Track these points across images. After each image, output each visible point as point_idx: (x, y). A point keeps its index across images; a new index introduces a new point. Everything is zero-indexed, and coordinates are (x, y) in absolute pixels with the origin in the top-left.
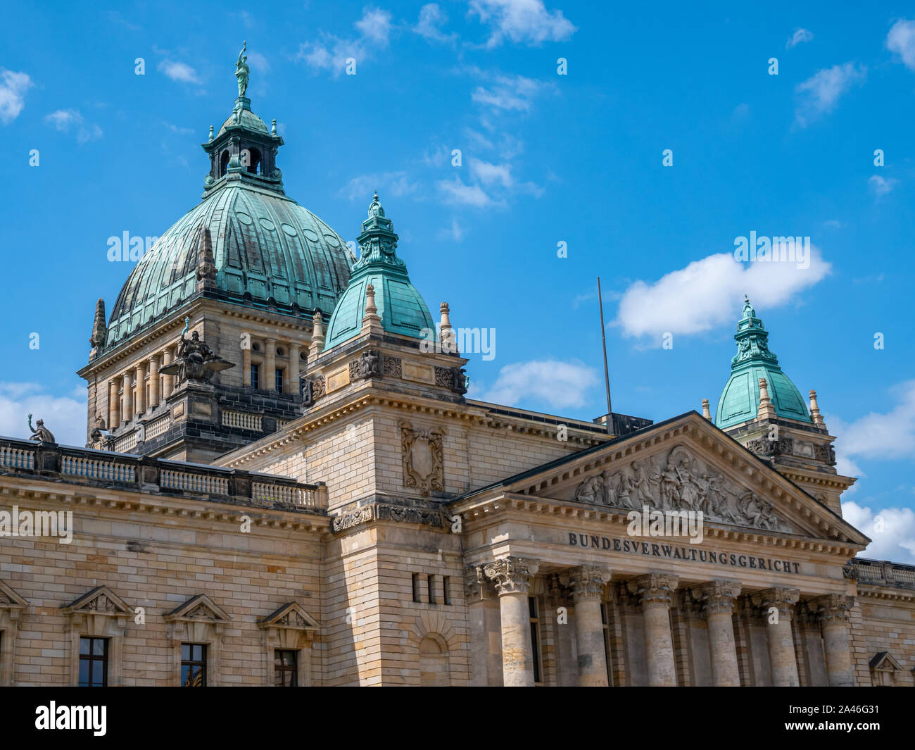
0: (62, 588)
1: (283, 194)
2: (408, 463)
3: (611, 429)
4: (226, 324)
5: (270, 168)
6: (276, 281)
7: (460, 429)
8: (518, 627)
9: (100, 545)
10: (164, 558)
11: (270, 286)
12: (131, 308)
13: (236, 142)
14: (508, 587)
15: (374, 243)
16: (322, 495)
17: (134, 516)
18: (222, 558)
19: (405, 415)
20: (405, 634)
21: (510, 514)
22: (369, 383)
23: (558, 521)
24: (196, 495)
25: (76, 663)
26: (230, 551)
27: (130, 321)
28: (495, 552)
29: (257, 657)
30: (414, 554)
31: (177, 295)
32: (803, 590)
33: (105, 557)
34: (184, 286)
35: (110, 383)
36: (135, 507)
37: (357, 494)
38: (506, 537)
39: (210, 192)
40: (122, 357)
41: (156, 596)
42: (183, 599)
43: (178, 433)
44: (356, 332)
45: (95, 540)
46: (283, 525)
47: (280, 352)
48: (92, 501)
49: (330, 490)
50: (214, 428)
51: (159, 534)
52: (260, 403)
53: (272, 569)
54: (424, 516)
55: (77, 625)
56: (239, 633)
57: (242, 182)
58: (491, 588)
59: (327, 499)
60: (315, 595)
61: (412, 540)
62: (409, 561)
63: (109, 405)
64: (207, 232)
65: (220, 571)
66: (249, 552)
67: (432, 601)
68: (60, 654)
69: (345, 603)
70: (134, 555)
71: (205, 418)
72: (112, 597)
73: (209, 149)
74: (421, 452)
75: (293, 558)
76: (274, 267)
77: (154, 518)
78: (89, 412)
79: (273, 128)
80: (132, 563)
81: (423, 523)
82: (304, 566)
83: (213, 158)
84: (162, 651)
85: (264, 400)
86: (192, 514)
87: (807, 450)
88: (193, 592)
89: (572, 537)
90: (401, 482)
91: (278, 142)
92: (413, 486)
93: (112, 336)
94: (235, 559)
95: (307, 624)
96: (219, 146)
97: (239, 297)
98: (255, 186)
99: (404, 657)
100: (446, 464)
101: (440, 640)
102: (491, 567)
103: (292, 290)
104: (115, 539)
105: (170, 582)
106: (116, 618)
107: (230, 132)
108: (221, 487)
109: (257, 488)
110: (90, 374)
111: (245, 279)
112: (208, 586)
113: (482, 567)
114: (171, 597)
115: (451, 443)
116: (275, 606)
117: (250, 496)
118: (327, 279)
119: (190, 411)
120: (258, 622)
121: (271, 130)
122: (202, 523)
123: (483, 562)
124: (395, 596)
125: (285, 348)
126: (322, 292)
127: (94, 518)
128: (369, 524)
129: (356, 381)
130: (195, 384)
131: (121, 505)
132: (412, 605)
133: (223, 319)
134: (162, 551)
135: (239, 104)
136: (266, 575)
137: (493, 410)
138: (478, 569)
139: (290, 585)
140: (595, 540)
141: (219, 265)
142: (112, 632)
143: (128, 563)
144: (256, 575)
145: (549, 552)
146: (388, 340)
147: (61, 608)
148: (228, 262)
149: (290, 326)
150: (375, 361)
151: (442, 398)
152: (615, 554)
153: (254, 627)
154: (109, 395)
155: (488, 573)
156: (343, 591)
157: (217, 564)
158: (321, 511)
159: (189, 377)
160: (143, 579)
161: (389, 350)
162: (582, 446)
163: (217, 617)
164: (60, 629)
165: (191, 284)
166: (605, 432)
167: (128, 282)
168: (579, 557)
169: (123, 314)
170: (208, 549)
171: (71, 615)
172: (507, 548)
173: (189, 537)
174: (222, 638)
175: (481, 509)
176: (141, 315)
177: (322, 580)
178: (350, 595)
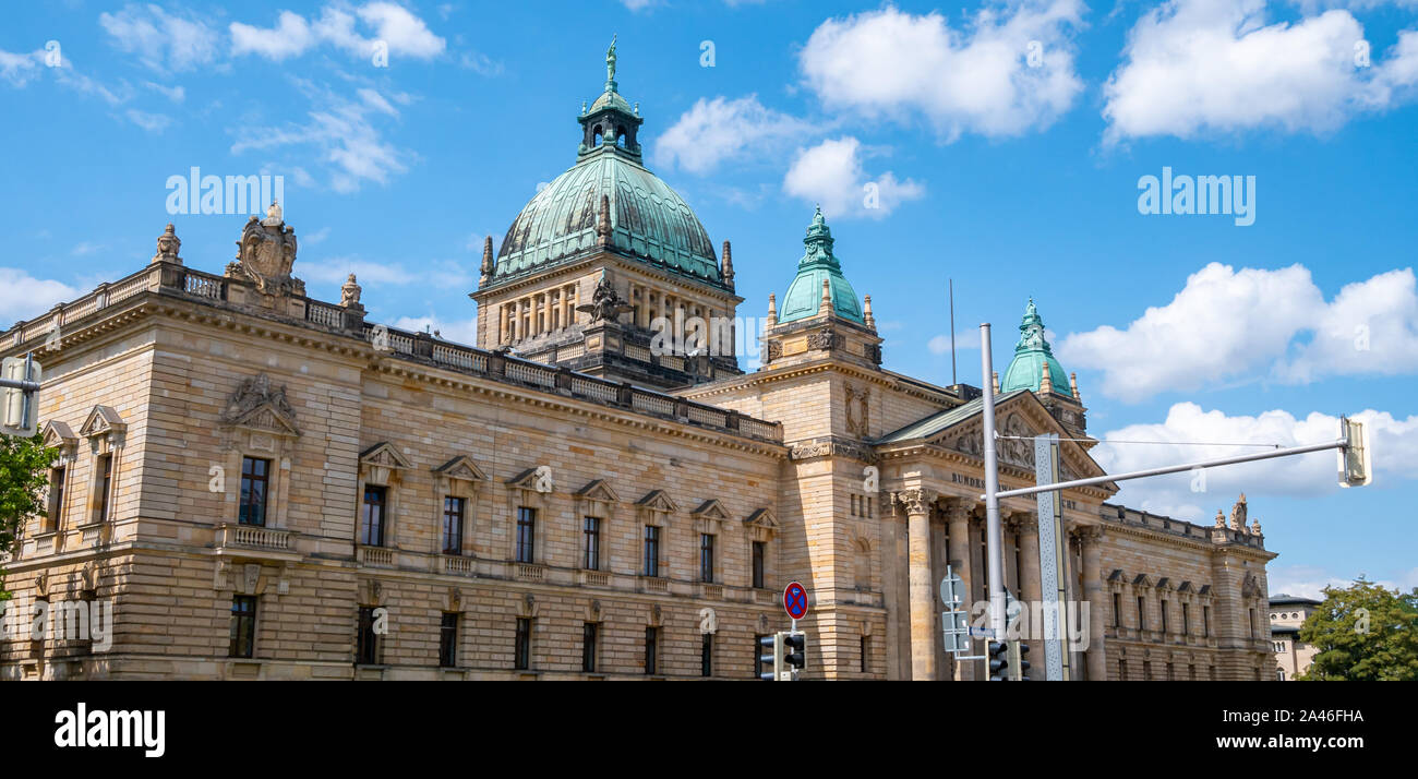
0: (634, 490)
1: (640, 164)
2: (849, 414)
3: (962, 395)
4: (619, 274)
5: (632, 143)
6: (651, 241)
7: (878, 390)
8: (924, 538)
9: (656, 460)
10: (693, 471)
11: (647, 245)
12: (522, 248)
13: (610, 120)
14: (917, 509)
15: (820, 244)
16: (779, 430)
17: (676, 440)
18: (724, 474)
19: (848, 379)
20: (847, 538)
21: (924, 458)
22: (826, 354)
23: (948, 464)
24: (709, 426)
25: (644, 544)
26: (727, 469)
27: (521, 258)
28: (907, 483)
29: (742, 546)
30: (854, 481)
31: (573, 245)
32: (1079, 522)
33: (658, 469)
34: (581, 238)
35: (501, 308)
36: (679, 434)
37: (812, 434)
38: (918, 474)
39: (584, 158)
40: (517, 288)
41: (685, 498)
42: (701, 502)
43: (594, 359)
44: (811, 313)
45: (652, 456)
46: (761, 452)
47: (652, 298)
48: (655, 428)
49: (785, 428)
50: (621, 359)
51: (688, 454)
52: (640, 338)
53: (751, 483)
54: (860, 454)
55: (644, 517)
56: (732, 528)
57: (616, 153)
58: (902, 509)
59: (783, 434)
60: (775, 504)
61: (851, 471)
62: (849, 485)
63: (500, 324)
64: (606, 198)
65: (721, 483)
66: (739, 470)
67: (862, 516)
68: (633, 537)
69: (800, 512)
70: (673, 468)
71: (615, 350)
72: (665, 498)
73: (583, 121)
74: (856, 406)
75: (763, 476)
76: (649, 229)
77: (686, 442)
78: (479, 327)
79: (636, 110)
80: (673, 473)
81: (859, 459)
82: (769, 482)
83: (586, 130)
84: (690, 539)
85: (643, 336)
86: (710, 440)
87: (1070, 418)
88: (707, 498)
89: (954, 475)
90: (844, 428)
91: (640, 122)
92: (851, 431)
93: (501, 269)
94: (730, 475)
95: (773, 525)
96: (593, 120)
97: (627, 252)
98: (624, 157)
99: (846, 554)
100: (870, 416)
101: (865, 543)
102: (904, 493)
103: (662, 250)
104: (664, 456)
105: (695, 489)
106: (666, 513)
107: (605, 111)
108: (721, 421)
109: (743, 424)
110: (481, 297)
111: (630, 238)
112: (716, 493)
113: (897, 493)
114: (695, 500)
115: (873, 401)
116: (753, 510)
117: (738, 429)
118: (684, 243)
119: (605, 343)
120: (743, 521)
121: (635, 112)
122: (713, 448)
123: (896, 490)
124: (842, 510)
125: (655, 295)
126: (681, 252)
127: (651, 440)
128: (826, 457)
129: (814, 350)
130: (608, 323)
131: (671, 432)
132: (851, 517)
133: (617, 270)
134: (690, 466)
135: (609, 87)
136: (747, 487)
137: (900, 379)
138: (893, 495)
139: (761, 496)
140: (966, 479)
141: (613, 225)
142: (663, 523)
143: (671, 474)
144: (742, 487)
145: (942, 486)
146: (839, 322)
147: (635, 503)
148: (619, 225)
149: (661, 279)
150: (832, 337)
151: (868, 367)
152: (977, 489)
153: (741, 524)
154: (500, 316)
155: (901, 498)
156: (799, 502)
157: (721, 478)
158: (780, 443)
159: (603, 316)
160: (678, 486)
161: (840, 330)
162: (944, 407)
163: (723, 517)
164: (633, 519)
165: (589, 237)
166: (957, 397)
167: (514, 225)
168: (957, 490)
169: (513, 252)
170: (715, 466)
171: (641, 510)
172: (919, 482)
173: (704, 457)
174: (723, 530)
175: (901, 453)
176: (535, 256)
177: (779, 493)
178: (804, 507)
